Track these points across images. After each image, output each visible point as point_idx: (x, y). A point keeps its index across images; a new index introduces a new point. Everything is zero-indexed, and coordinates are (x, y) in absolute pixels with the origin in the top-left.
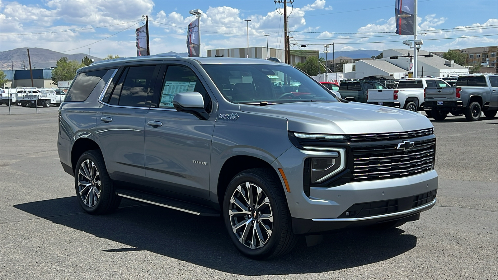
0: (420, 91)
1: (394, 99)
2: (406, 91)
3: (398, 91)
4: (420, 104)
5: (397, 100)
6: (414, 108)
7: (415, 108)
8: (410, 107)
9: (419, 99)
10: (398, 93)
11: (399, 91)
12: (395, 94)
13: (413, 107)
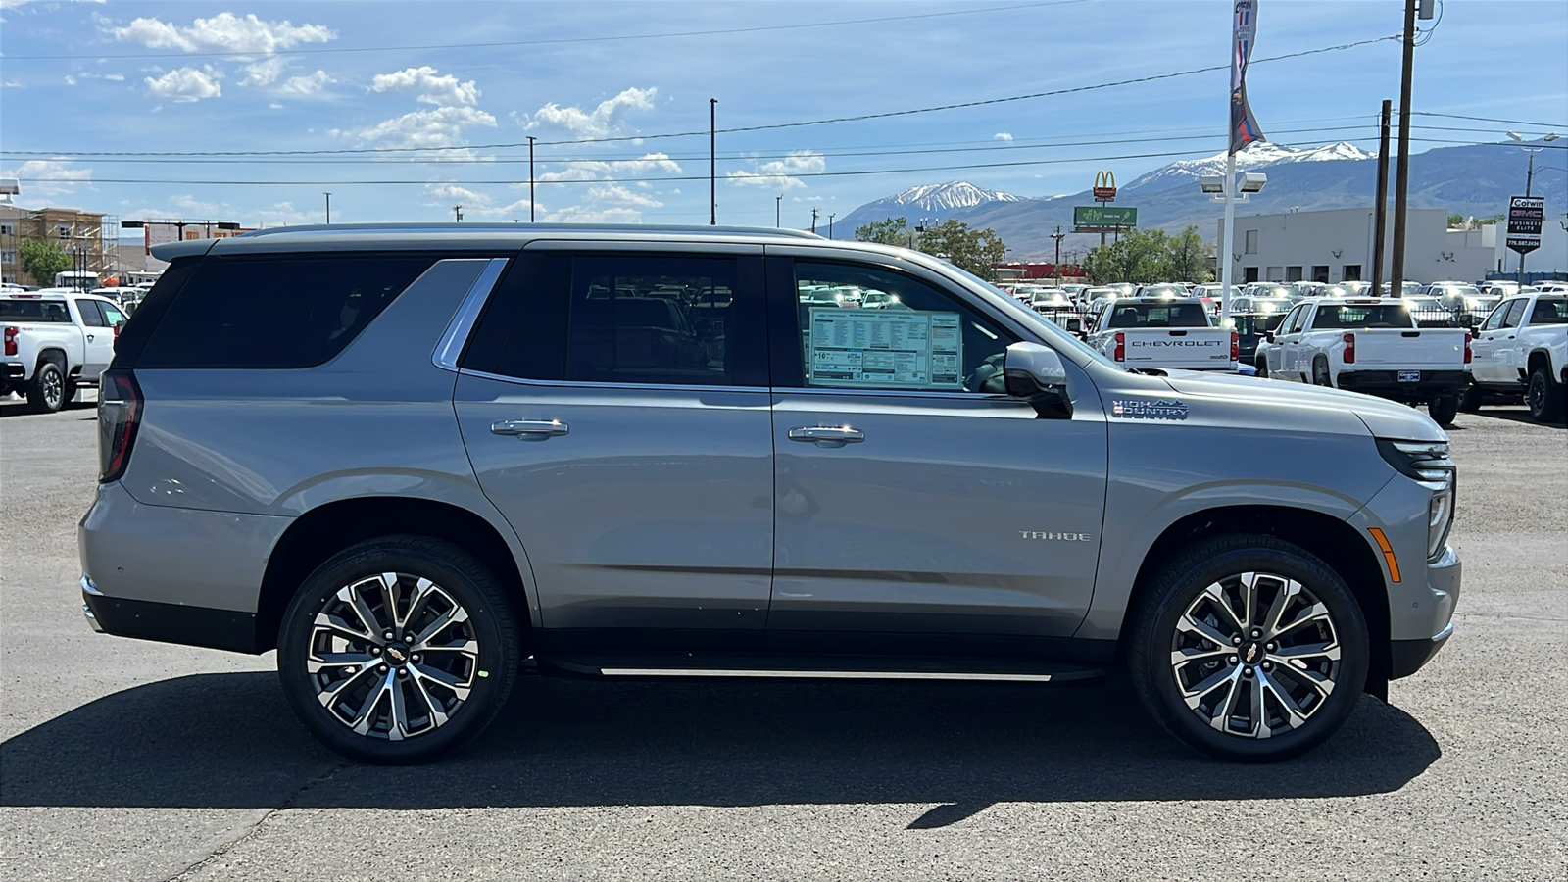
0: (67, 331)
1: (6, 354)
2: (38, 330)
3: (15, 331)
4: (70, 369)
5: (16, 356)
6: (58, 381)
7: (60, 381)
8: (47, 378)
9: (66, 350)
10: (18, 336)
11: (21, 330)
12: (9, 338)
13: (56, 377)
